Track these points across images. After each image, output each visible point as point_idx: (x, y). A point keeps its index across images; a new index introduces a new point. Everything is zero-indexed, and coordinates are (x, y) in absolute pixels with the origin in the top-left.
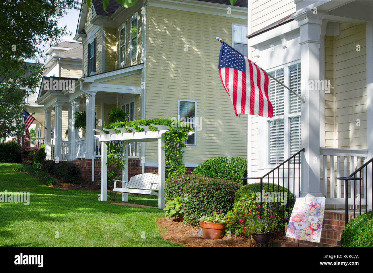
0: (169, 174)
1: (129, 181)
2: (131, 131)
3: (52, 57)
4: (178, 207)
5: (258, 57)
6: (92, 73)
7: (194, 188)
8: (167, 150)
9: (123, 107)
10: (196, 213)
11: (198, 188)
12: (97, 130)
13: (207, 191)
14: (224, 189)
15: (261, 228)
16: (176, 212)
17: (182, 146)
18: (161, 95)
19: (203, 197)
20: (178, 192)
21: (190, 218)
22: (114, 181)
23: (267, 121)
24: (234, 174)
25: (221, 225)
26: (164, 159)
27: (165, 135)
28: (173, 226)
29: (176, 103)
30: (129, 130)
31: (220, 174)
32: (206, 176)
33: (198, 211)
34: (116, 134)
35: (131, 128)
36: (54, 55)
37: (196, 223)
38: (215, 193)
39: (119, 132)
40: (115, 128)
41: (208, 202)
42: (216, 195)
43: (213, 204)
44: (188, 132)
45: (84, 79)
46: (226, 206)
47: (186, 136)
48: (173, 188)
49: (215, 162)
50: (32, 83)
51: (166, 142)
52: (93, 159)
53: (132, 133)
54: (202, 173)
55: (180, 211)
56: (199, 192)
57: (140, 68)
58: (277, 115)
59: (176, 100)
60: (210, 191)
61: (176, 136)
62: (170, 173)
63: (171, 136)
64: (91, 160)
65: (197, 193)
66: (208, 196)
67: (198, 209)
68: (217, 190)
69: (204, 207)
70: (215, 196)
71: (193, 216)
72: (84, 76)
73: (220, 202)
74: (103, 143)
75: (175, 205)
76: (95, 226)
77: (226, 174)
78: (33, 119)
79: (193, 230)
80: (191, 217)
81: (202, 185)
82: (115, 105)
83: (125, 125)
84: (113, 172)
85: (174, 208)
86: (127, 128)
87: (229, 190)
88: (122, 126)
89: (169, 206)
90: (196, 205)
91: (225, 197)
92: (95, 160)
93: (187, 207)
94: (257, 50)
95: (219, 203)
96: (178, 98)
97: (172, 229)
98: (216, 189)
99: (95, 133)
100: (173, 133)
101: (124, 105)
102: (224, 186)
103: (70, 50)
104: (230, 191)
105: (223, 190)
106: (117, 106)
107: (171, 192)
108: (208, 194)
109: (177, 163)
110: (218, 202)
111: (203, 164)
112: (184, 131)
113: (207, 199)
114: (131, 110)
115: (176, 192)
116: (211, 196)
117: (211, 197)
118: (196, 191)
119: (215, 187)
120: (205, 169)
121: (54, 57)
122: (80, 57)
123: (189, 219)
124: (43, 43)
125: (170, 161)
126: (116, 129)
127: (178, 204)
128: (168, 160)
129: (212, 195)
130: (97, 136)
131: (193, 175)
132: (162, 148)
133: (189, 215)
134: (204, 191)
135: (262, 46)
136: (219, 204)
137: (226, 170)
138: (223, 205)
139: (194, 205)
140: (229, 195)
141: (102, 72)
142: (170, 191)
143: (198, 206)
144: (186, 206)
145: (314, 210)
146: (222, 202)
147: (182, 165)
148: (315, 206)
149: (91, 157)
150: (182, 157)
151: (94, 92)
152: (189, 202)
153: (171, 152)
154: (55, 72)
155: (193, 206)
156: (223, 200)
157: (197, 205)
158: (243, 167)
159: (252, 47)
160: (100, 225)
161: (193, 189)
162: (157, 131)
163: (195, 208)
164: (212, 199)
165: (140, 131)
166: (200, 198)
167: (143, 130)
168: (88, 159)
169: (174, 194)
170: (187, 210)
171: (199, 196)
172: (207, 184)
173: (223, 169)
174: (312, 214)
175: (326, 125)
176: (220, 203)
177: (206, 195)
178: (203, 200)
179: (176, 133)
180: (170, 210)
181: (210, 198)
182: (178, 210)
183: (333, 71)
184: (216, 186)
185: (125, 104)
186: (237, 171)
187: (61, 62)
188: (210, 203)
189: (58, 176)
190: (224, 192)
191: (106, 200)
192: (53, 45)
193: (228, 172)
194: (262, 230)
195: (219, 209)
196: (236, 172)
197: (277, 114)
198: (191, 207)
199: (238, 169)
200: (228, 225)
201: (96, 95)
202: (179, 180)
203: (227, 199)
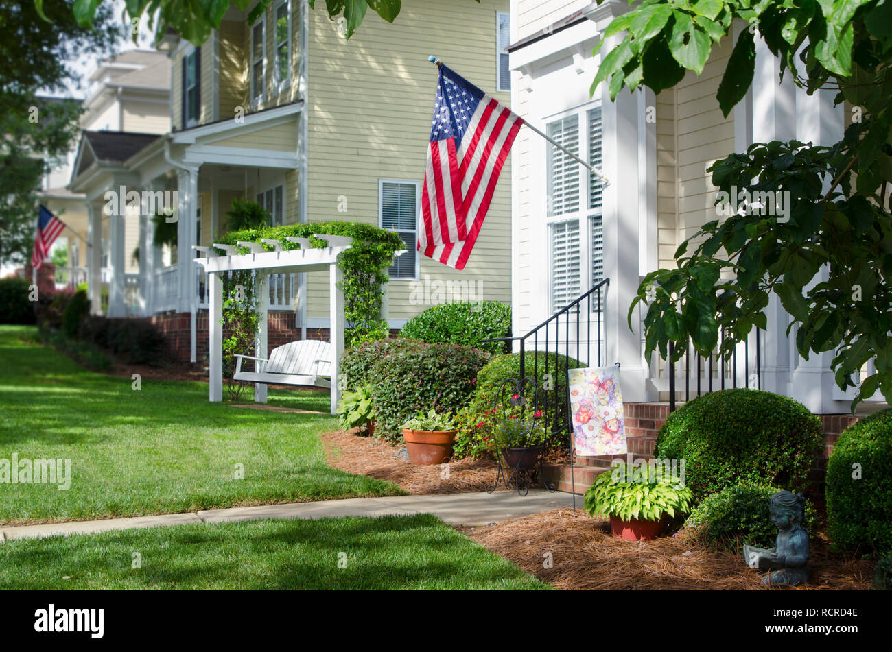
0: (353, 341)
1: (268, 358)
2: (272, 250)
3: (102, 85)
4: (364, 405)
5: (530, 90)
6: (191, 123)
7: (394, 364)
8: (349, 289)
9: (260, 197)
10: (398, 414)
11: (402, 364)
12: (200, 248)
13: (420, 368)
14: (456, 365)
15: (518, 438)
16: (359, 416)
17: (380, 280)
18: (341, 171)
19: (413, 381)
20: (366, 376)
21: (386, 426)
22: (237, 357)
23: (548, 225)
24: (484, 337)
25: (444, 436)
26: (342, 308)
27: (346, 256)
28: (353, 444)
29: (374, 187)
30: (268, 247)
31: (455, 337)
32: (425, 342)
33: (404, 410)
34: (240, 256)
35: (272, 243)
36: (107, 80)
37: (398, 435)
38: (437, 374)
39: (247, 251)
40: (238, 243)
41: (423, 392)
42: (438, 376)
43: (433, 396)
44: (394, 250)
45: (172, 136)
46: (459, 401)
47: (389, 258)
48: (356, 367)
49: (445, 312)
50: (58, 143)
51: (345, 272)
52: (194, 312)
53: (275, 253)
54: (418, 336)
55: (368, 413)
56: (405, 373)
57: (296, 111)
58: (566, 211)
59: (375, 180)
60: (427, 369)
61: (367, 259)
62: (354, 338)
63: (357, 259)
64: (188, 315)
65: (401, 375)
66: (423, 380)
67: (403, 407)
68: (441, 368)
69: (414, 402)
70: (437, 379)
71: (393, 421)
72: (174, 130)
73: (447, 391)
74: (212, 276)
75: (358, 401)
76: (193, 446)
77: (467, 336)
78: (60, 226)
79: (392, 450)
80: (389, 424)
81: (412, 357)
82: (240, 194)
83: (259, 237)
84: (236, 339)
85: (357, 407)
86: (264, 243)
87: (466, 367)
88: (253, 238)
89: (346, 403)
90: (397, 398)
91: (458, 381)
92: (198, 314)
93: (381, 404)
94: (528, 76)
95: (444, 394)
96: (379, 177)
97: (350, 451)
98: (438, 365)
99: (199, 255)
100: (362, 253)
101: (261, 192)
102: (457, 359)
103: (144, 70)
104: (468, 369)
105: (454, 367)
106: (246, 196)
107: (351, 376)
108: (423, 376)
109: (370, 317)
110: (443, 391)
111: (419, 316)
112: (385, 248)
113: (420, 386)
114: (277, 203)
115: (362, 375)
116: (429, 379)
117: (428, 382)
118: (398, 370)
119: (437, 361)
120: (424, 327)
121: (108, 86)
122: (166, 85)
123: (386, 429)
124: (83, 57)
125: (356, 312)
126: (239, 246)
127: (364, 400)
128: (352, 310)
129: (431, 377)
130: (201, 261)
131: (399, 340)
132: (338, 286)
133: (385, 420)
134: (415, 369)
135: (538, 68)
136: (446, 396)
137: (468, 329)
138: (454, 398)
139: (395, 399)
140: (466, 376)
141: (212, 120)
142: (349, 374)
143: (403, 401)
144: (378, 401)
145: (604, 394)
146: (451, 391)
147: (380, 321)
148: (603, 384)
149: (189, 308)
150: (381, 303)
151: (194, 164)
152: (385, 394)
153: (358, 293)
154: (109, 119)
155: (393, 401)
156: (453, 387)
157: (401, 398)
158: (504, 321)
159: (518, 69)
160: (202, 444)
161: (394, 366)
162: (328, 249)
163: (396, 404)
164: (431, 387)
165: (291, 249)
166: (406, 384)
167: (297, 246)
168: (182, 311)
169: (359, 379)
170: (381, 410)
171: (405, 381)
172: (421, 355)
173: (460, 327)
174: (603, 402)
175: (660, 231)
176: (448, 394)
177: (419, 379)
178: (413, 389)
179: (369, 252)
180: (348, 412)
181: (427, 384)
182: (363, 413)
183: (673, 120)
184: (439, 359)
185: (264, 191)
186: (491, 331)
187: (125, 98)
188: (426, 395)
189: (116, 351)
190: (455, 370)
191: (220, 399)
192: (104, 60)
193: (470, 332)
194: (519, 442)
195: (446, 406)
196: (488, 332)
197: (567, 209)
198: (388, 402)
199: (491, 326)
200: (458, 435)
201: (199, 172)
202: (369, 349)
203: (461, 385)
